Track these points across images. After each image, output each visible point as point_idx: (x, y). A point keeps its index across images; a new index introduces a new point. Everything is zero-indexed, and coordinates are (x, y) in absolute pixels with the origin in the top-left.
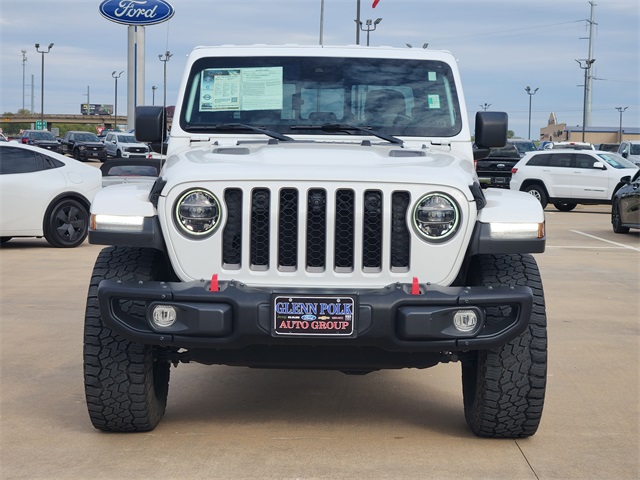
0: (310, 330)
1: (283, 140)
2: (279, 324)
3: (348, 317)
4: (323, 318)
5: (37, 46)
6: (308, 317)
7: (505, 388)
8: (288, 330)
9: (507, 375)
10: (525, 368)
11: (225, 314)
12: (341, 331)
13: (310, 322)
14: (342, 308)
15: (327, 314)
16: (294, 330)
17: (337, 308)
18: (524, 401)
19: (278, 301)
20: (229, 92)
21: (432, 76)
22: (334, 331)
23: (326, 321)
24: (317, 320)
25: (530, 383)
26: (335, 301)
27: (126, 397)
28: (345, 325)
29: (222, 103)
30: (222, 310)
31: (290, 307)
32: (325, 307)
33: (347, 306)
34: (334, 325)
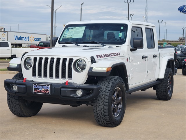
0: (40, 92)
1: (78, 46)
2: (34, 91)
3: (48, 90)
4: (43, 90)
5: (158, 21)
6: (40, 89)
7: (98, 112)
8: (36, 92)
9: (98, 109)
10: (102, 107)
11: (24, 88)
12: (47, 93)
13: (40, 90)
14: (47, 87)
15: (44, 89)
16: (37, 92)
17: (46, 87)
18: (103, 116)
19: (34, 85)
20: (71, 33)
21: (122, 28)
22: (45, 93)
23: (44, 90)
24: (42, 90)
25: (104, 111)
26: (45, 85)
27: (15, 108)
28: (48, 92)
29: (69, 36)
30: (23, 86)
31: (36, 86)
32: (44, 87)
33: (48, 87)
34: (46, 91)
